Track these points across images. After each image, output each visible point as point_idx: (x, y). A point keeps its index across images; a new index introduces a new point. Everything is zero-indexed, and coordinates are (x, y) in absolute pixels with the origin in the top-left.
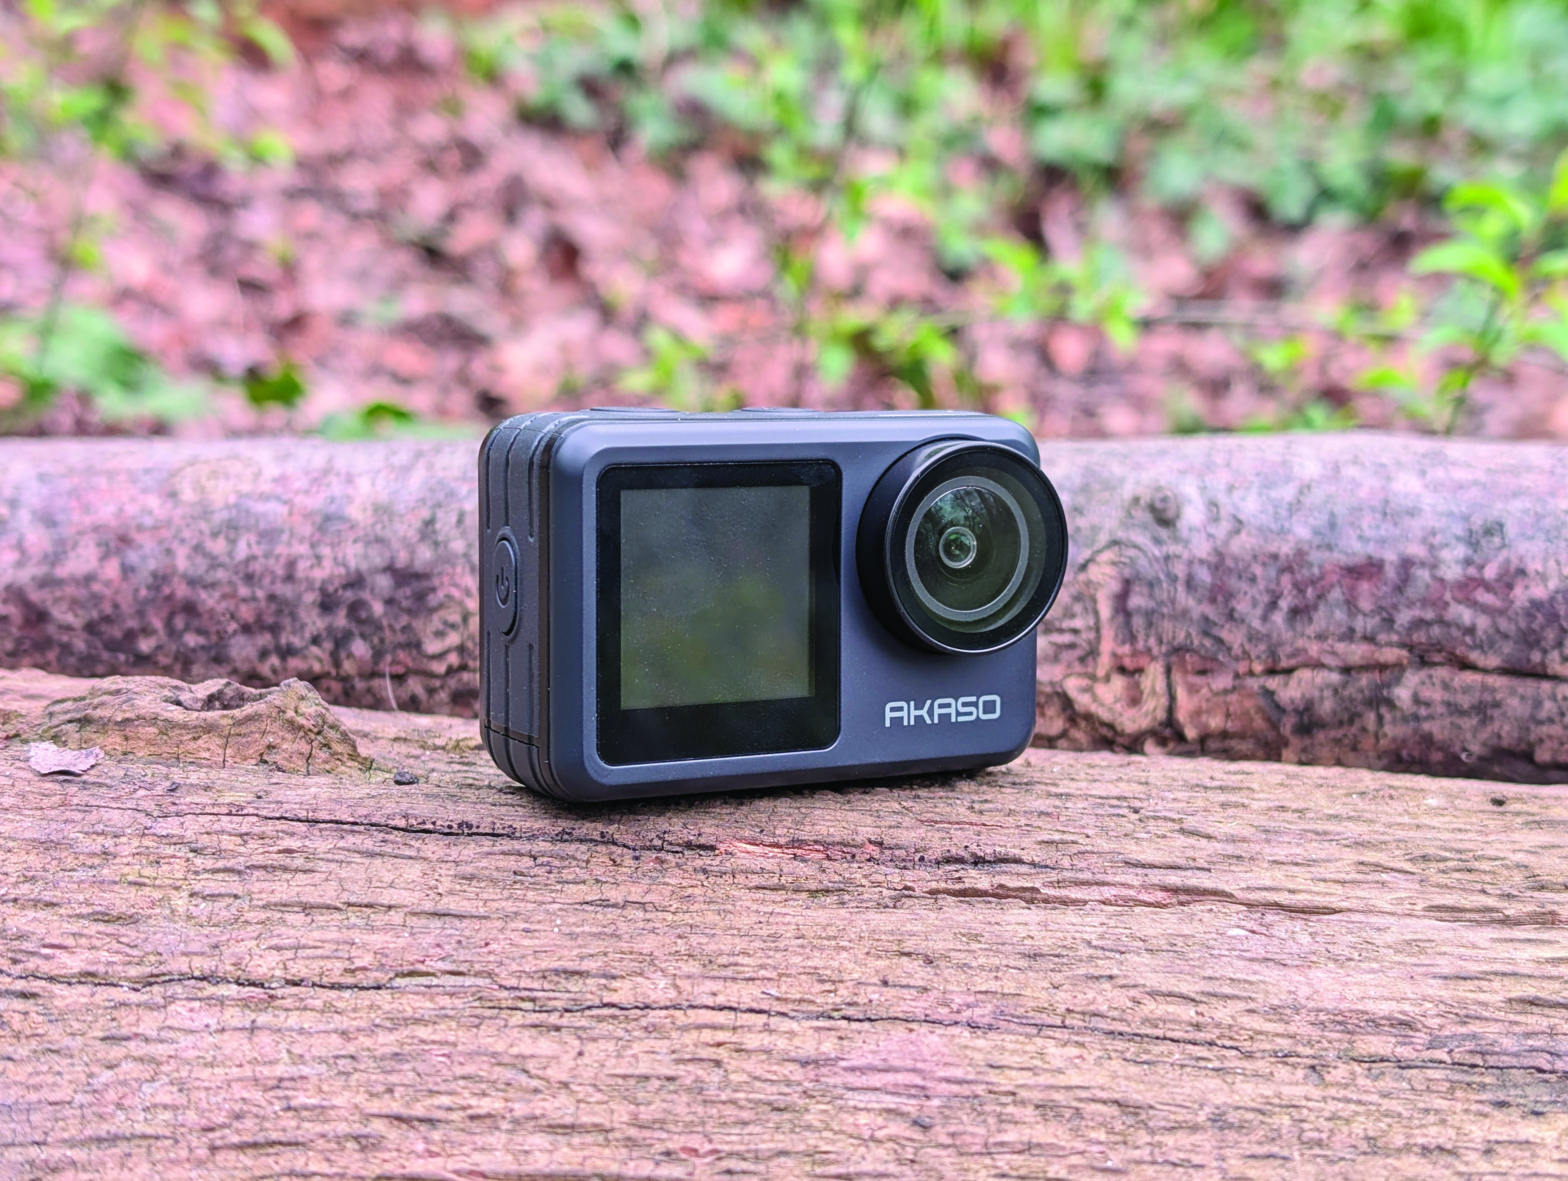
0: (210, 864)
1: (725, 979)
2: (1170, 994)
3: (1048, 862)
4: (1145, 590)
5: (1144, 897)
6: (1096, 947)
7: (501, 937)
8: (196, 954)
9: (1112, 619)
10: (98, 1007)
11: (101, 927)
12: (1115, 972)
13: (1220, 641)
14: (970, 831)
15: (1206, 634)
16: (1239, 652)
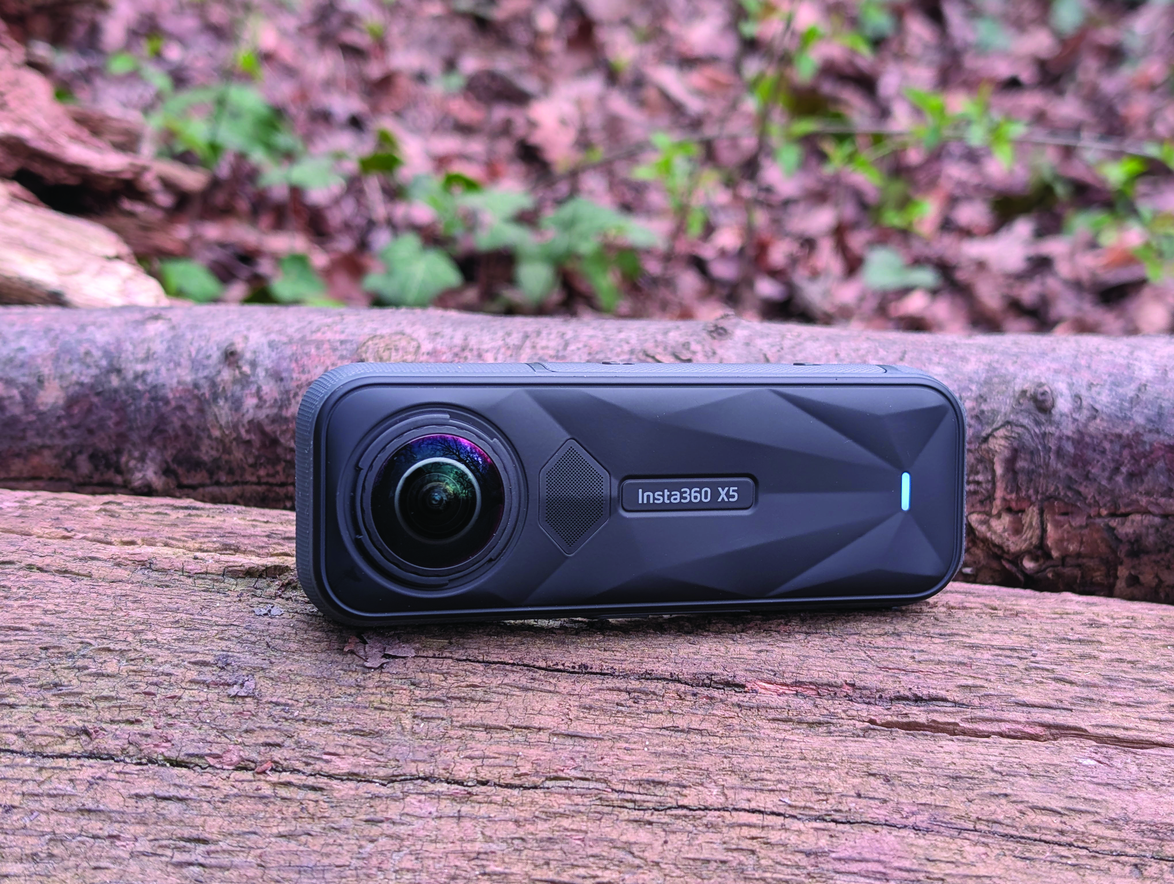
0: (424, 694)
1: (756, 790)
2: (1045, 809)
3: (965, 701)
4: (1028, 457)
5: (1028, 730)
6: (996, 772)
7: (611, 753)
8: (420, 761)
9: (1003, 476)
10: (361, 797)
11: (359, 740)
12: (1009, 791)
13: (1079, 493)
14: (912, 676)
15: (1069, 488)
16: (1092, 501)
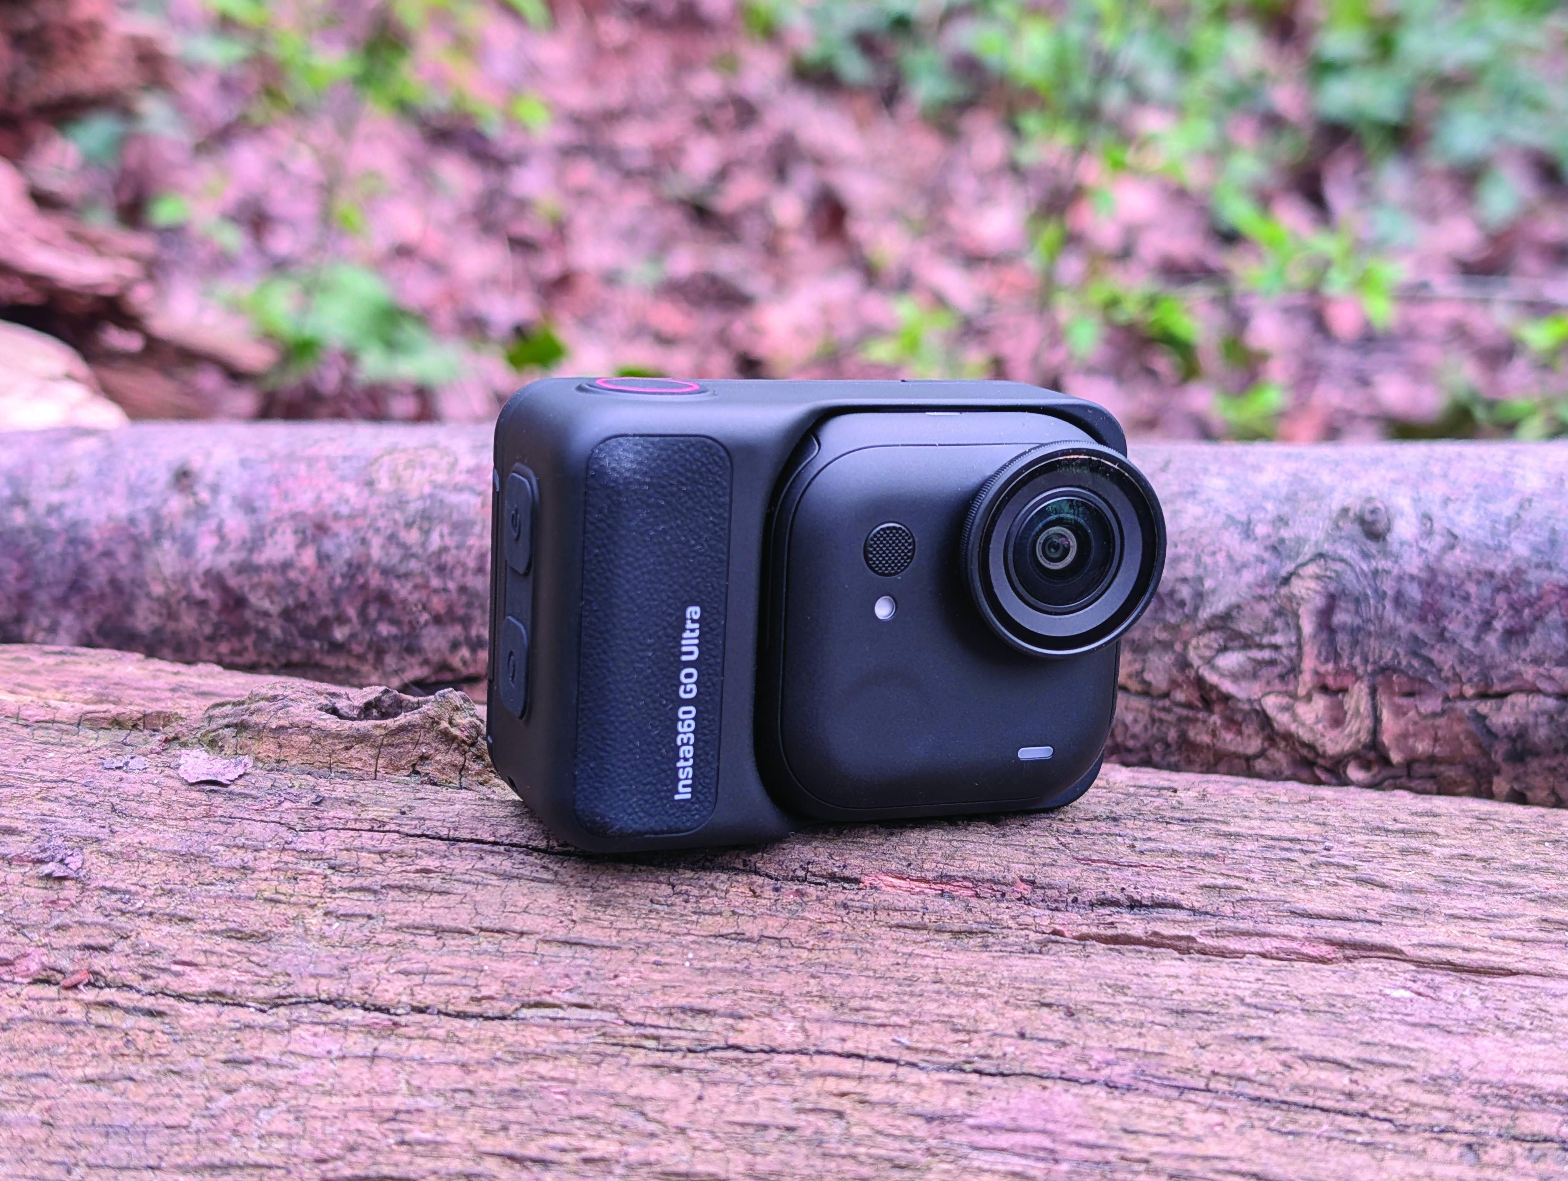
0: (347, 881)
1: (855, 1024)
2: (1323, 1060)
3: (1209, 909)
4: (1352, 607)
5: (1308, 950)
6: (1249, 1005)
7: (631, 969)
8: (324, 976)
9: (1314, 636)
10: (224, 1028)
11: (234, 944)
12: (1267, 1033)
13: (1430, 662)
14: (1128, 872)
15: (1415, 654)
16: (1450, 674)
